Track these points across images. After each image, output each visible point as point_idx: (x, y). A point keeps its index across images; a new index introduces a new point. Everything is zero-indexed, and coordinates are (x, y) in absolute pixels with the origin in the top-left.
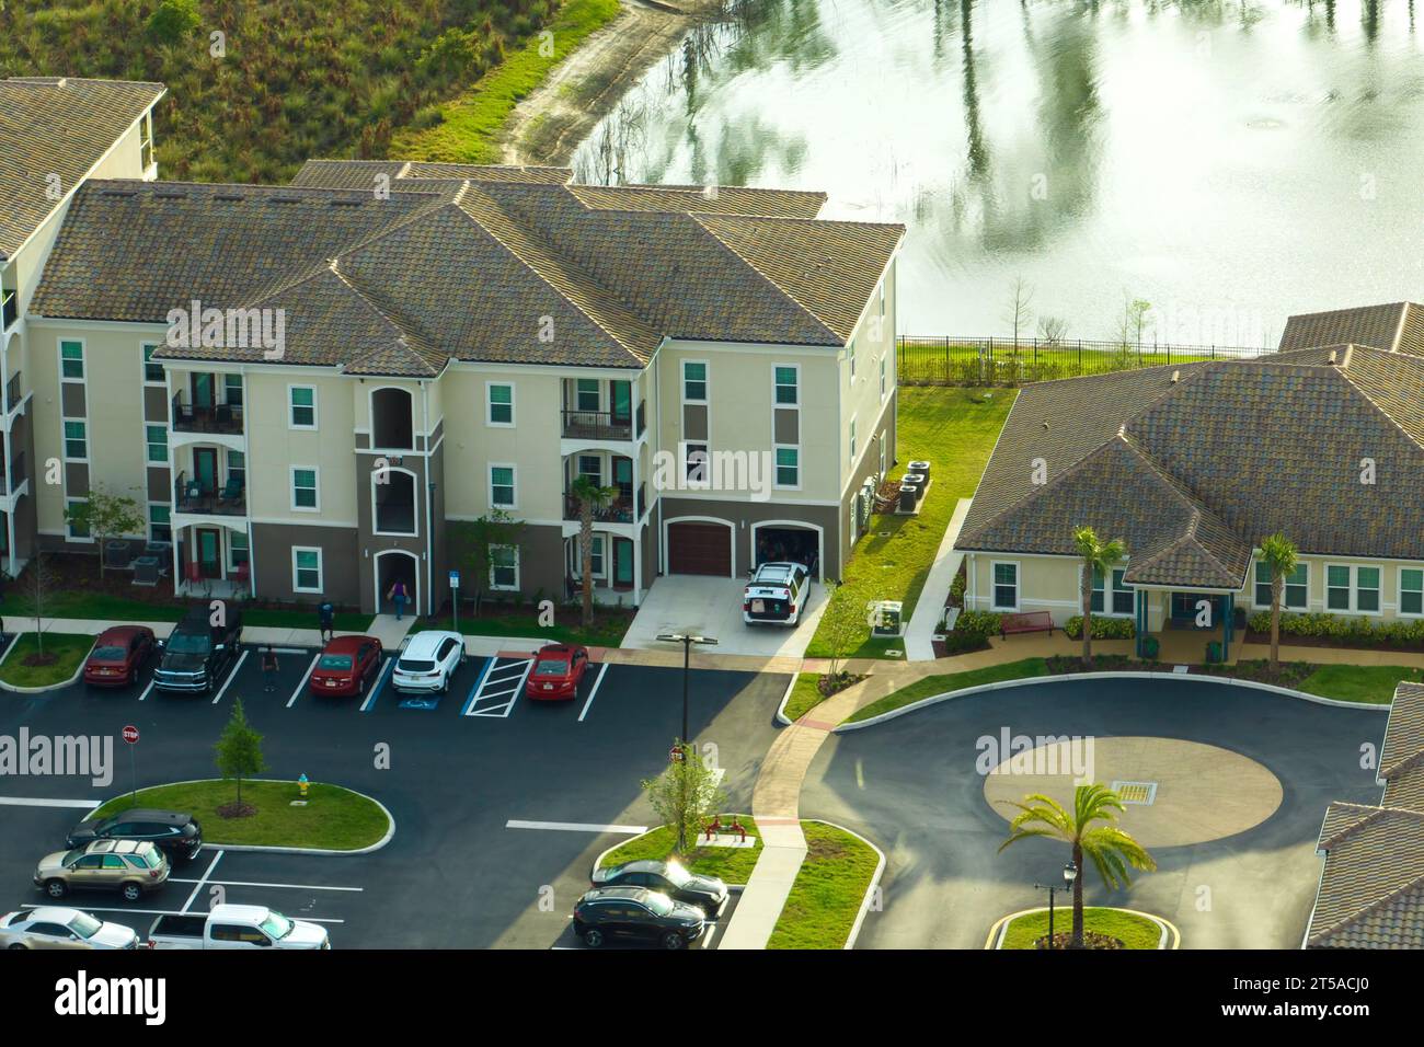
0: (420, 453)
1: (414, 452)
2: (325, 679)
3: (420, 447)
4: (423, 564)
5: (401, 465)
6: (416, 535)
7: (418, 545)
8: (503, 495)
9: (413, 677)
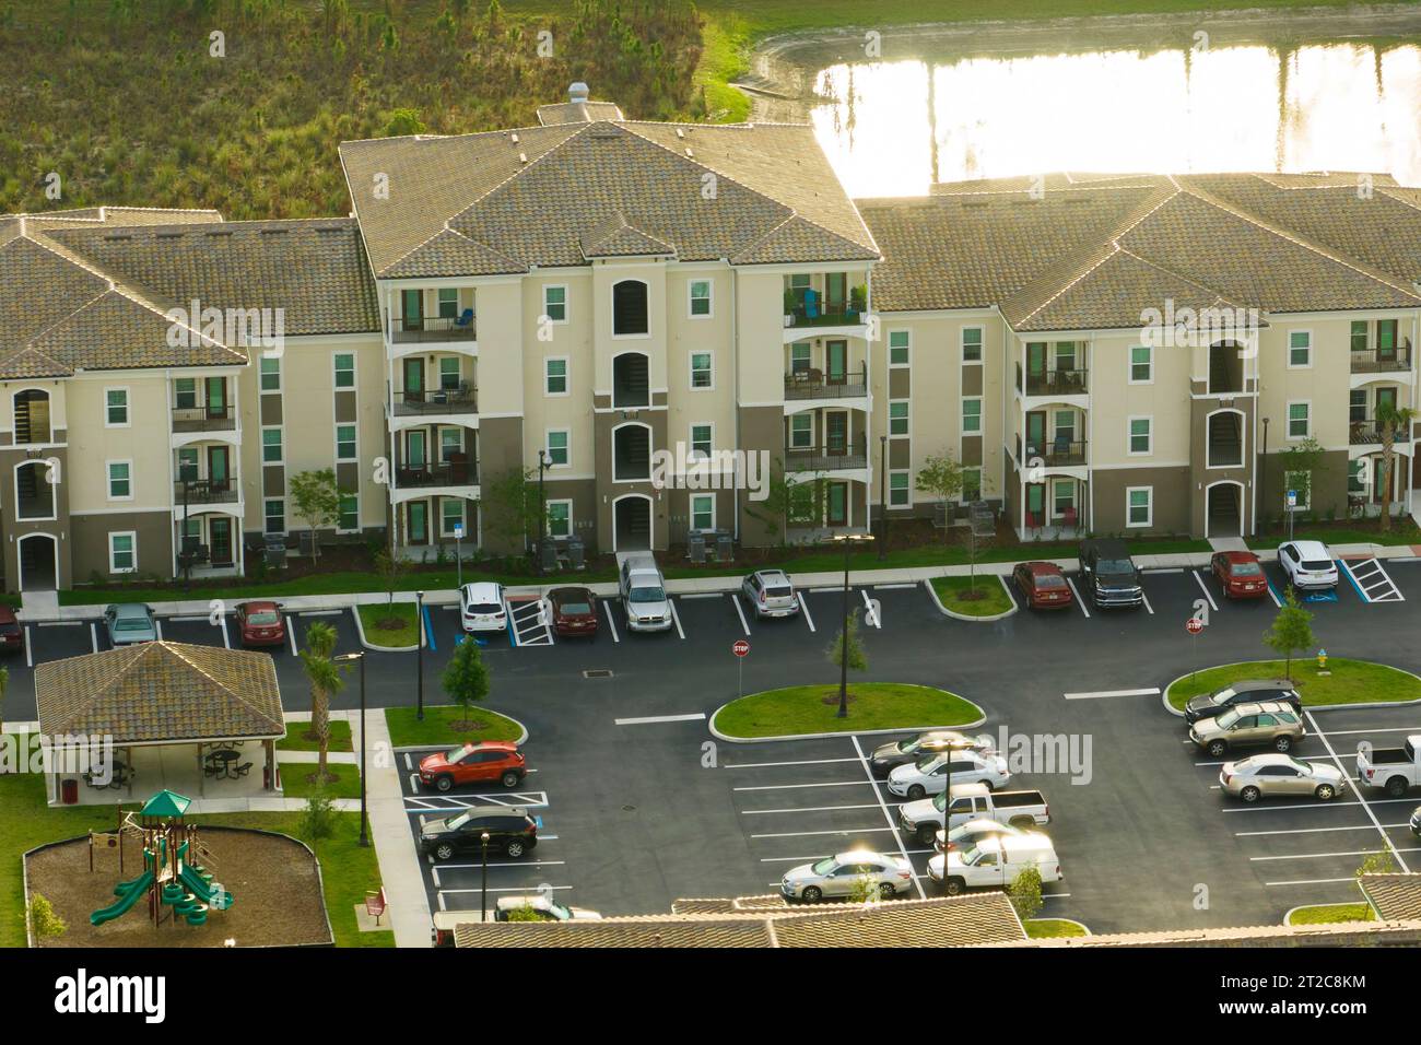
0: (1250, 394)
1: (1244, 394)
2: (1244, 584)
3: (1250, 389)
4: (1248, 491)
5: (1232, 406)
6: (1243, 466)
7: (1244, 475)
8: (1299, 428)
9: (1316, 576)
